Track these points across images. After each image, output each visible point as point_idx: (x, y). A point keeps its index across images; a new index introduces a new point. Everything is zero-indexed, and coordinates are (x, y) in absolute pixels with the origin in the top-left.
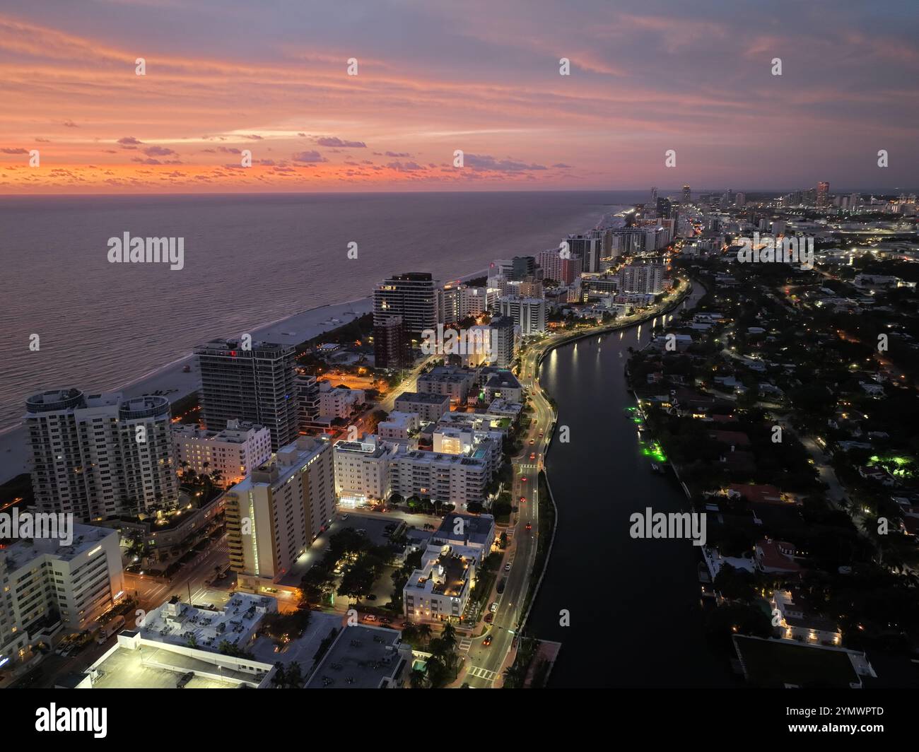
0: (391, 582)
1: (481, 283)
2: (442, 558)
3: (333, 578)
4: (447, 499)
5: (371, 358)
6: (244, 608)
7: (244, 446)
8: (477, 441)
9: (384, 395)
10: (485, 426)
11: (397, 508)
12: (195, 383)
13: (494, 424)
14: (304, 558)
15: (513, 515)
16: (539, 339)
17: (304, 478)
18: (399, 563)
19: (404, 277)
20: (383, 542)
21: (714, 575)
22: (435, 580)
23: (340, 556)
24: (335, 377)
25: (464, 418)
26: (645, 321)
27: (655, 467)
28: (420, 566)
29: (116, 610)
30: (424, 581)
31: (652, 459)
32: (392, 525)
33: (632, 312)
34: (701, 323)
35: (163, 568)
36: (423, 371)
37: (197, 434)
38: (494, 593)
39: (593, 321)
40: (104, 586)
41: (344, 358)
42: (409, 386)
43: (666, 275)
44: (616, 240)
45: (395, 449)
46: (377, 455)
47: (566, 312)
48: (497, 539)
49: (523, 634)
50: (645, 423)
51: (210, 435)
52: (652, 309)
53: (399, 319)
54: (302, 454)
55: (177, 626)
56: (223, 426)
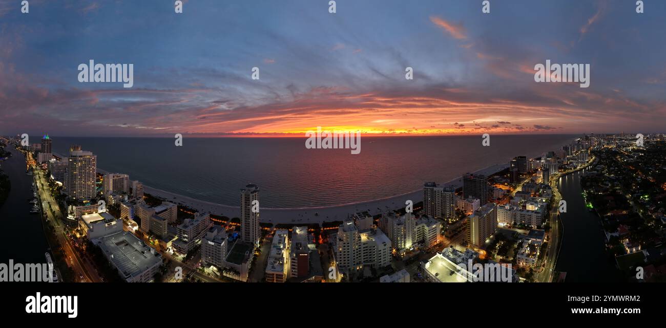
0: (513, 252)
1: (540, 159)
2: (529, 244)
3: (495, 249)
4: (531, 225)
5: (509, 181)
6: (470, 254)
7: (473, 204)
8: (539, 206)
9: (512, 192)
10: (542, 201)
11: (515, 227)
12: (461, 184)
13: (544, 201)
14: (487, 241)
15: (551, 229)
16: (556, 175)
17: (488, 215)
18: (516, 246)
19: (518, 157)
20: (511, 238)
21: (609, 240)
22: (527, 252)
23: (498, 242)
24: (498, 186)
25: (535, 199)
26: (585, 168)
27: (590, 210)
28: (522, 248)
29: (437, 244)
30: (523, 252)
31: (589, 207)
32: (515, 233)
33: (581, 166)
34: (599, 167)
35: (449, 236)
36: (523, 185)
37: (461, 199)
38: (545, 257)
39: (571, 169)
40: (435, 237)
41: (501, 180)
42: (519, 189)
43: (589, 156)
44: (576, 147)
45: (515, 208)
46: (510, 210)
47: (563, 167)
48: (546, 238)
49: (555, 271)
50: (587, 197)
51: (464, 199)
52: (586, 165)
53: (517, 169)
54: (489, 208)
55: (452, 255)
56: (468, 197)
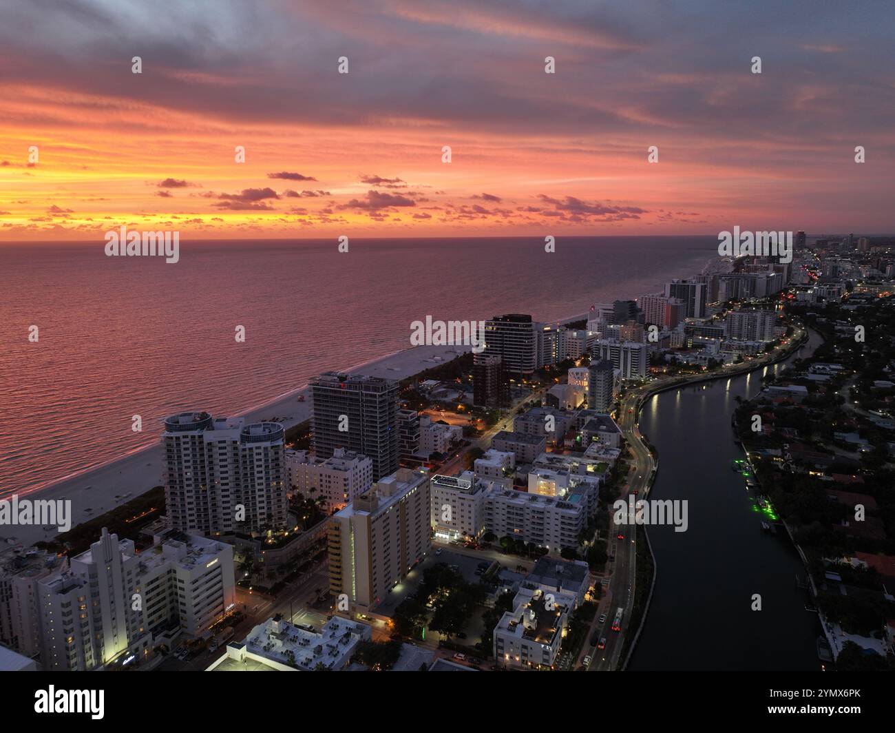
0: (482, 622)
1: (581, 325)
2: (533, 602)
3: (425, 611)
4: (541, 542)
5: (470, 396)
6: (341, 633)
7: (348, 475)
8: (573, 484)
9: (481, 432)
10: (581, 470)
11: (490, 547)
12: (306, 413)
13: (590, 469)
14: (398, 589)
15: (608, 564)
16: (639, 384)
17: (402, 506)
18: (491, 603)
19: (505, 318)
20: (474, 580)
21: (836, 654)
22: (526, 624)
23: (433, 591)
24: (435, 413)
25: (560, 461)
26: (755, 370)
27: (765, 526)
28: (511, 610)
29: (227, 620)
30: (515, 624)
32: (484, 565)
33: (740, 359)
34: (820, 373)
35: (269, 585)
36: (520, 411)
37: (307, 460)
38: (587, 646)
39: (697, 368)
40: (217, 599)
41: (445, 394)
42: (506, 425)
43: (779, 322)
44: (723, 286)
45: (490, 487)
46: (473, 492)
47: (668, 357)
48: (591, 588)
50: (754, 478)
51: (318, 462)
52: (763, 356)
53: (499, 359)
54: (400, 486)
55: (279, 643)
56: (329, 454)
